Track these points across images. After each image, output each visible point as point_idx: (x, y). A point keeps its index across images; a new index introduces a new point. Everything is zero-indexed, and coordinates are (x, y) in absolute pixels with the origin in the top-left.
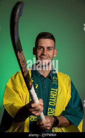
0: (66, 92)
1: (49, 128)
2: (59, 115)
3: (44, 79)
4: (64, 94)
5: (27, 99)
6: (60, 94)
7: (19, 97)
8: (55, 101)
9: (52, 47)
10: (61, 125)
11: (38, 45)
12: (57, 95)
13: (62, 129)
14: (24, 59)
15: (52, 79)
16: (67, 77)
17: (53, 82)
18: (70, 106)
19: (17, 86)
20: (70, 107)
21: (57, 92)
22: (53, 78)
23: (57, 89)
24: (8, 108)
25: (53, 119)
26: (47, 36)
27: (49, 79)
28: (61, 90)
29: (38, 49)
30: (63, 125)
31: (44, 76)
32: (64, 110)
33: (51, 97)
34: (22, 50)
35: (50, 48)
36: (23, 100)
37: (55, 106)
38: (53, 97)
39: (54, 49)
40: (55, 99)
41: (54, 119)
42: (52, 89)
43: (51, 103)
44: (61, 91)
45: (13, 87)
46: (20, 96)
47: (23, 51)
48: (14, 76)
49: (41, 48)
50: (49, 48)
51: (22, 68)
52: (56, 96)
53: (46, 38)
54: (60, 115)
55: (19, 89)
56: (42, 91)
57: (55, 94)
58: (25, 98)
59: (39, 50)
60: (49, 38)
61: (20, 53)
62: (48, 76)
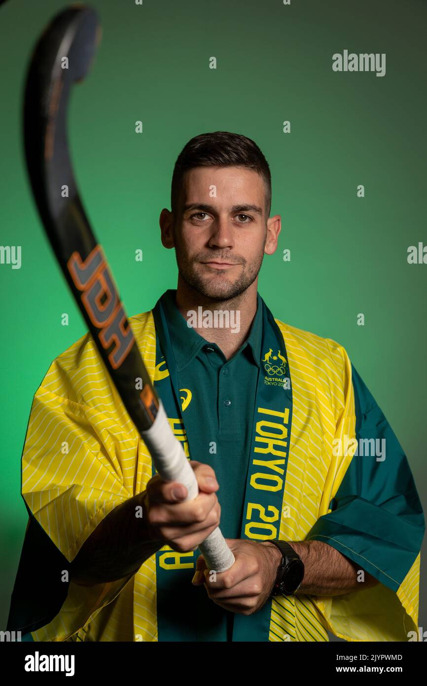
0: (329, 422)
1: (252, 602)
2: (300, 537)
3: (221, 363)
4: (323, 433)
5: (141, 463)
6: (301, 435)
7: (101, 457)
8: (281, 471)
9: (257, 205)
10: (313, 585)
11: (186, 198)
12: (287, 440)
13: (320, 605)
14: (105, 286)
15: (263, 364)
16: (334, 349)
17: (266, 374)
18: (354, 492)
19: (89, 401)
20: (356, 497)
21: (289, 426)
22: (267, 356)
23: (287, 410)
24: (48, 511)
25: (272, 556)
26: (228, 153)
27: (245, 363)
28: (306, 415)
29: (186, 216)
30: (325, 584)
31: (220, 347)
32: (326, 511)
33: (257, 450)
34: (94, 244)
35: (246, 213)
36: (118, 468)
37: (280, 494)
38: (270, 450)
39: (268, 215)
40: (281, 458)
41: (276, 554)
42: (261, 410)
43: (259, 481)
44: (308, 420)
45: (71, 407)
46: (104, 450)
47: (102, 247)
48: (73, 355)
49: (201, 216)
50: (240, 213)
51: (100, 330)
52: (284, 444)
53: (227, 163)
54: (306, 539)
55: (98, 414)
56: (211, 421)
57: (279, 432)
58: (128, 461)
59: (193, 224)
60: (239, 162)
61: (84, 258)
62: (238, 350)
